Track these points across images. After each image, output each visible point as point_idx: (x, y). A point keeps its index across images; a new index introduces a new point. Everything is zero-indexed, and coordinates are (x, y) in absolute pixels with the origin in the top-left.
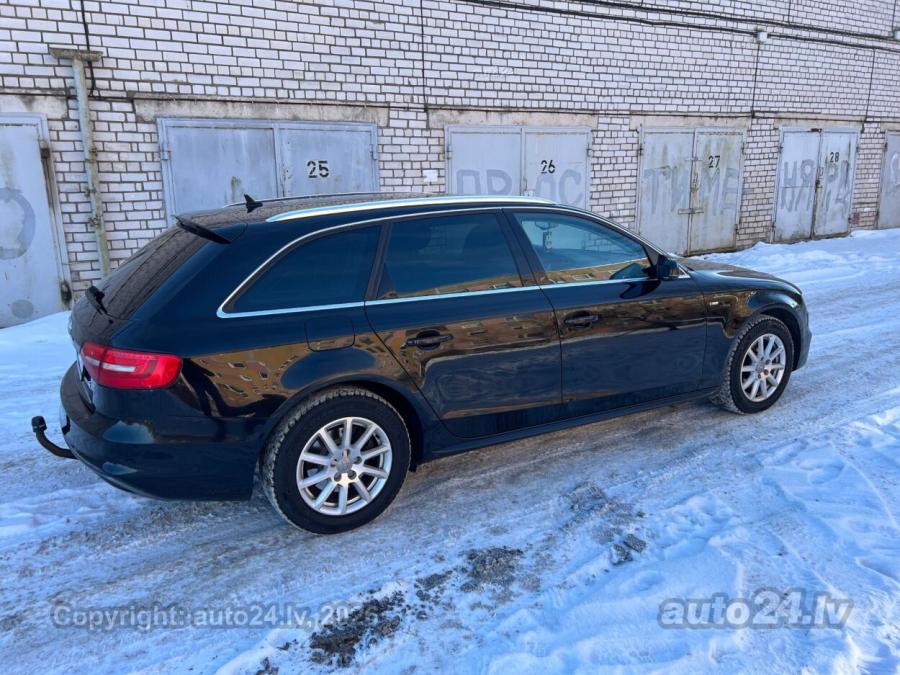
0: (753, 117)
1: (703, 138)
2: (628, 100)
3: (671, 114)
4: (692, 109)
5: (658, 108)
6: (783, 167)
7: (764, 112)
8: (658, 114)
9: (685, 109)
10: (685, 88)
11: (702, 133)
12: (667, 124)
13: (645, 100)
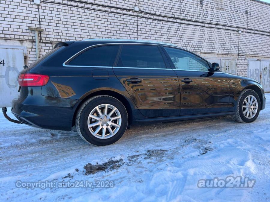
0: (239, 55)
1: (224, 61)
2: (200, 49)
3: (213, 53)
4: (220, 52)
5: (209, 51)
6: (249, 71)
7: (242, 54)
8: (209, 53)
9: (217, 52)
10: (217, 46)
11: (223, 59)
12: (212, 56)
13: (205, 49)
